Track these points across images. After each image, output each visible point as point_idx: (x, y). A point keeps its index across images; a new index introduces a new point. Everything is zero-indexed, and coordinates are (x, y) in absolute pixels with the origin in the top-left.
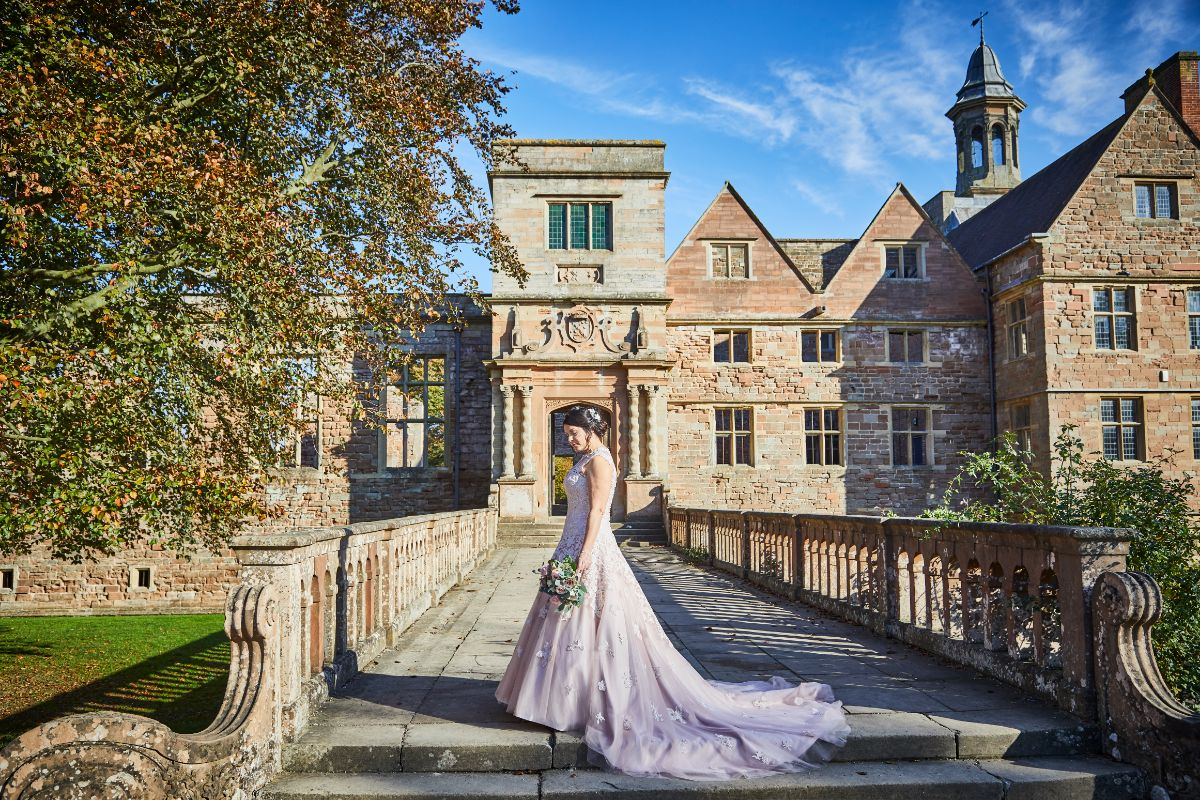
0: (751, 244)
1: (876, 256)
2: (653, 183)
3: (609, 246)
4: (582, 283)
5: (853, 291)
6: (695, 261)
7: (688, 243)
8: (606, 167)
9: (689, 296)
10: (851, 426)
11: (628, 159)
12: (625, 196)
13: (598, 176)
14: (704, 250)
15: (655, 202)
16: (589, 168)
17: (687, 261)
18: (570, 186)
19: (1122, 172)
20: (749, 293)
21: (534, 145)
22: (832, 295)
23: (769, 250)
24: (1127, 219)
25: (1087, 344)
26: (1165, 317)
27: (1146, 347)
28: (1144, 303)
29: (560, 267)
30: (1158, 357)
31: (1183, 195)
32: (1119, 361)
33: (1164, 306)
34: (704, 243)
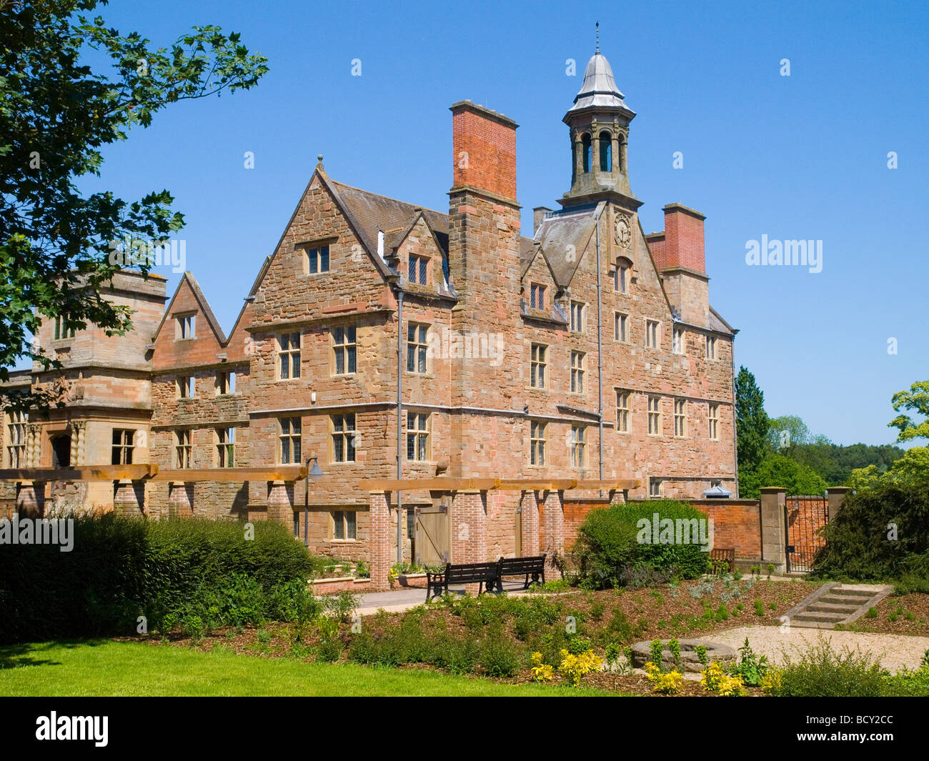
0: (196, 314)
3: (73, 335)
4: (65, 360)
5: (242, 341)
6: (170, 330)
7: (168, 318)
9: (167, 354)
10: (238, 440)
14: (174, 321)
17: (167, 330)
20: (193, 348)
24: (300, 277)
25: (272, 376)
26: (317, 351)
27: (304, 375)
28: (306, 341)
29: (56, 351)
30: (311, 382)
31: (332, 252)
32: (290, 388)
33: (317, 342)
34: (175, 317)
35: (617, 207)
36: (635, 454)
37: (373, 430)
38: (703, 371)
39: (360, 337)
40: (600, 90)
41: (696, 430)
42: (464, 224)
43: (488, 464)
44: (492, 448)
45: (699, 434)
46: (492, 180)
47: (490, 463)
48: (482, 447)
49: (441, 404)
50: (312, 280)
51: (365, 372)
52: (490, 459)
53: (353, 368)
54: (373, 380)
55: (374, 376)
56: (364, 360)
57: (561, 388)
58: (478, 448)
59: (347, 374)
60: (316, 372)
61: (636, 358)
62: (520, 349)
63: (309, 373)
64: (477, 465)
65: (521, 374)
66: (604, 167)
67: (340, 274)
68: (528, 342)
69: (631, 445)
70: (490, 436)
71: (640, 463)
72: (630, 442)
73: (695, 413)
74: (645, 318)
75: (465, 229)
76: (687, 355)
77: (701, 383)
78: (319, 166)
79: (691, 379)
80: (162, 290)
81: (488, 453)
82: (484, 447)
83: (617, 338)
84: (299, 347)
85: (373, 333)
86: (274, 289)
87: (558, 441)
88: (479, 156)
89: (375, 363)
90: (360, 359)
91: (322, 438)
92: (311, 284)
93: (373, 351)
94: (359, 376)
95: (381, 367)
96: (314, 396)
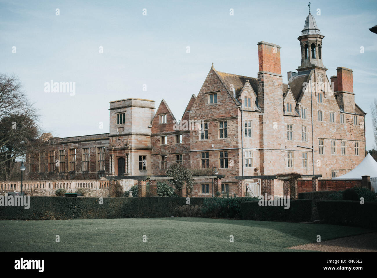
0: (167, 114)
2: (130, 108)
3: (124, 123)
4: (121, 131)
6: (157, 120)
7: (156, 116)
8: (124, 105)
10: (184, 159)
11: (127, 103)
12: (127, 111)
13: (123, 108)
14: (159, 117)
15: (131, 112)
17: (156, 120)
18: (119, 110)
19: (206, 92)
20: (166, 127)
21: (115, 102)
24: (207, 105)
25: (198, 139)
26: (213, 130)
27: (209, 138)
28: (209, 127)
29: (118, 128)
30: (212, 141)
31: (218, 97)
32: (204, 143)
33: (213, 127)
34: (159, 115)
35: (318, 71)
36: (326, 162)
37: (234, 157)
38: (352, 130)
39: (229, 126)
40: (311, 28)
41: (350, 152)
42: (263, 85)
43: (273, 168)
44: (274, 162)
45: (351, 154)
46: (272, 68)
47: (273, 167)
48: (270, 162)
49: (256, 148)
50: (211, 106)
51: (231, 138)
52: (273, 166)
53: (226, 136)
54: (233, 140)
55: (234, 139)
56: (230, 134)
57: (298, 140)
58: (269, 162)
59: (224, 138)
60: (213, 137)
61: (326, 127)
62: (283, 127)
63: (211, 138)
64: (269, 168)
65: (284, 136)
66: (313, 57)
67: (221, 104)
68: (286, 124)
69: (325, 158)
70: (273, 158)
71: (328, 165)
72: (324, 158)
73: (349, 146)
74: (330, 112)
75: (263, 87)
76: (346, 124)
77: (352, 134)
78: (212, 66)
79: (348, 133)
80: (153, 105)
81: (273, 164)
82: (271, 162)
83: (319, 120)
84: (207, 129)
85: (233, 124)
86: (198, 108)
87: (297, 159)
88: (267, 60)
89: (234, 135)
90: (228, 133)
91: (216, 160)
92: (211, 107)
93: (233, 131)
94: (228, 139)
95: (236, 136)
96: (213, 146)
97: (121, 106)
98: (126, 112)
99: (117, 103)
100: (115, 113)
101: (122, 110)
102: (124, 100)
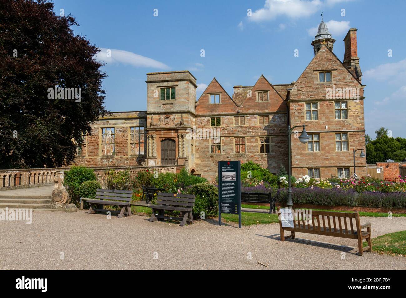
0: (221, 94)
1: (255, 95)
2: (185, 82)
3: (175, 98)
4: (169, 108)
5: (249, 105)
7: (204, 95)
8: (174, 78)
9: (204, 109)
11: (179, 76)
12: (179, 86)
13: (172, 81)
14: (208, 96)
15: (186, 86)
16: (170, 79)
17: (204, 99)
18: (165, 84)
19: (315, 70)
20: (220, 107)
21: (157, 74)
22: (243, 107)
23: (225, 95)
25: (302, 119)
27: (321, 119)
28: (320, 107)
29: (163, 104)
30: (325, 122)
31: (334, 75)
32: (313, 124)
33: (327, 107)
34: (209, 95)
37: (358, 140)
39: (350, 106)
51: (353, 119)
53: (346, 117)
55: (357, 121)
56: (351, 115)
59: (343, 119)
60: (327, 117)
63: (323, 118)
67: (339, 83)
84: (317, 109)
85: (356, 105)
86: (302, 86)
89: (358, 116)
90: (349, 114)
91: (331, 142)
92: (323, 86)
93: (356, 112)
94: (350, 121)
95: (361, 117)
96: (327, 127)
97: (167, 79)
98: (177, 86)
99: (161, 75)
100: (157, 87)
101: (170, 84)
102: (175, 73)
